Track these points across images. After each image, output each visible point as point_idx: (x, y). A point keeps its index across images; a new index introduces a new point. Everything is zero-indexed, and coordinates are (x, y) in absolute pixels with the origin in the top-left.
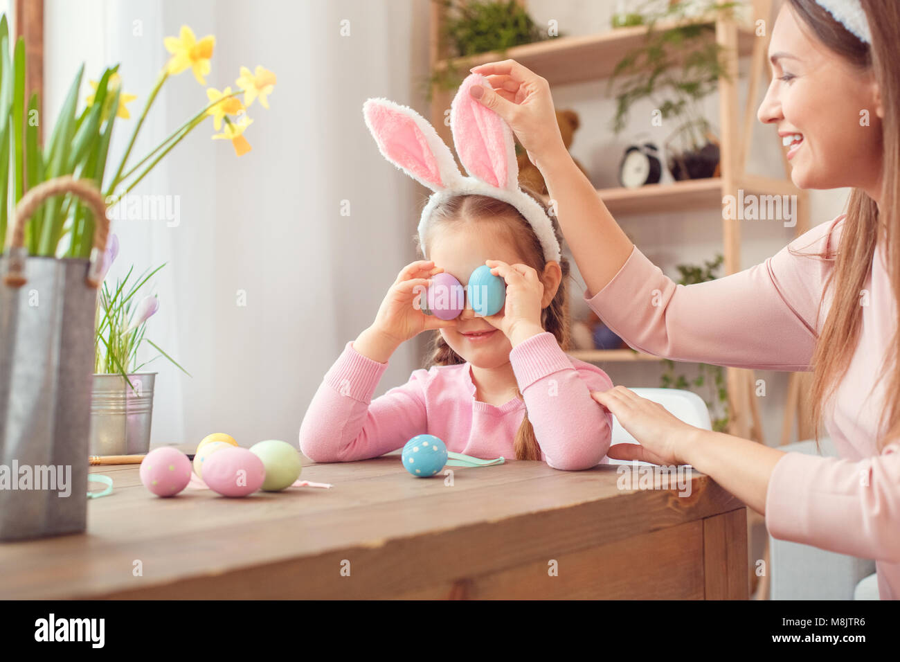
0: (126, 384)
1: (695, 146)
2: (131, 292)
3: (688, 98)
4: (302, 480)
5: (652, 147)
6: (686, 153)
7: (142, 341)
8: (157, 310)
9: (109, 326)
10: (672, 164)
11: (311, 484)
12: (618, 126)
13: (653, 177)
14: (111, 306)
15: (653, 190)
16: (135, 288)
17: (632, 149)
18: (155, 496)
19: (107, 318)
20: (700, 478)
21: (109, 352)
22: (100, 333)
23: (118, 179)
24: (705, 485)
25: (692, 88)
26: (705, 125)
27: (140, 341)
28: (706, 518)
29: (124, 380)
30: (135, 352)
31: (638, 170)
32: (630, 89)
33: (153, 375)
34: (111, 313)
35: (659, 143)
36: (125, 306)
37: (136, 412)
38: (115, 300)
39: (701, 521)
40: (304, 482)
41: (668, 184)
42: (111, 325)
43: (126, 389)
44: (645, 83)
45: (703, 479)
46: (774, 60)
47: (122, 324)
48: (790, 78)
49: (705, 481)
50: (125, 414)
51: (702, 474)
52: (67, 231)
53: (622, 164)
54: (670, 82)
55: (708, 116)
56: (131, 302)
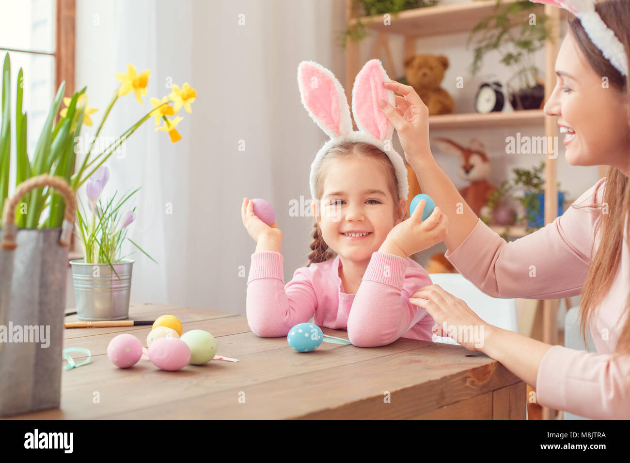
0: (112, 272)
1: (528, 86)
2: (117, 206)
3: (524, 52)
4: (219, 355)
5: (498, 85)
6: (521, 90)
7: (124, 240)
8: (134, 219)
9: (101, 230)
10: (511, 98)
11: (225, 358)
12: (475, 68)
13: (498, 107)
14: (103, 216)
15: (497, 116)
16: (120, 203)
17: (485, 85)
18: (116, 367)
19: (100, 225)
20: (492, 364)
21: (100, 248)
22: (95, 235)
23: (84, 167)
24: (495, 368)
25: (526, 45)
26: (535, 71)
27: (123, 240)
28: (494, 390)
29: (110, 269)
30: (120, 246)
31: (488, 100)
32: (483, 44)
33: (131, 264)
34: (102, 222)
35: (503, 82)
36: (113, 215)
37: (119, 289)
38: (106, 212)
39: (491, 393)
40: (221, 357)
41: (508, 112)
42: (103, 230)
43: (112, 274)
44: (494, 40)
45: (493, 364)
46: (559, 74)
47: (111, 228)
48: (569, 90)
49: (495, 365)
50: (111, 291)
51: (494, 360)
52: (48, 205)
53: (477, 96)
54: (512, 40)
55: (538, 65)
56: (117, 213)
